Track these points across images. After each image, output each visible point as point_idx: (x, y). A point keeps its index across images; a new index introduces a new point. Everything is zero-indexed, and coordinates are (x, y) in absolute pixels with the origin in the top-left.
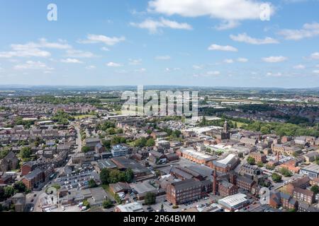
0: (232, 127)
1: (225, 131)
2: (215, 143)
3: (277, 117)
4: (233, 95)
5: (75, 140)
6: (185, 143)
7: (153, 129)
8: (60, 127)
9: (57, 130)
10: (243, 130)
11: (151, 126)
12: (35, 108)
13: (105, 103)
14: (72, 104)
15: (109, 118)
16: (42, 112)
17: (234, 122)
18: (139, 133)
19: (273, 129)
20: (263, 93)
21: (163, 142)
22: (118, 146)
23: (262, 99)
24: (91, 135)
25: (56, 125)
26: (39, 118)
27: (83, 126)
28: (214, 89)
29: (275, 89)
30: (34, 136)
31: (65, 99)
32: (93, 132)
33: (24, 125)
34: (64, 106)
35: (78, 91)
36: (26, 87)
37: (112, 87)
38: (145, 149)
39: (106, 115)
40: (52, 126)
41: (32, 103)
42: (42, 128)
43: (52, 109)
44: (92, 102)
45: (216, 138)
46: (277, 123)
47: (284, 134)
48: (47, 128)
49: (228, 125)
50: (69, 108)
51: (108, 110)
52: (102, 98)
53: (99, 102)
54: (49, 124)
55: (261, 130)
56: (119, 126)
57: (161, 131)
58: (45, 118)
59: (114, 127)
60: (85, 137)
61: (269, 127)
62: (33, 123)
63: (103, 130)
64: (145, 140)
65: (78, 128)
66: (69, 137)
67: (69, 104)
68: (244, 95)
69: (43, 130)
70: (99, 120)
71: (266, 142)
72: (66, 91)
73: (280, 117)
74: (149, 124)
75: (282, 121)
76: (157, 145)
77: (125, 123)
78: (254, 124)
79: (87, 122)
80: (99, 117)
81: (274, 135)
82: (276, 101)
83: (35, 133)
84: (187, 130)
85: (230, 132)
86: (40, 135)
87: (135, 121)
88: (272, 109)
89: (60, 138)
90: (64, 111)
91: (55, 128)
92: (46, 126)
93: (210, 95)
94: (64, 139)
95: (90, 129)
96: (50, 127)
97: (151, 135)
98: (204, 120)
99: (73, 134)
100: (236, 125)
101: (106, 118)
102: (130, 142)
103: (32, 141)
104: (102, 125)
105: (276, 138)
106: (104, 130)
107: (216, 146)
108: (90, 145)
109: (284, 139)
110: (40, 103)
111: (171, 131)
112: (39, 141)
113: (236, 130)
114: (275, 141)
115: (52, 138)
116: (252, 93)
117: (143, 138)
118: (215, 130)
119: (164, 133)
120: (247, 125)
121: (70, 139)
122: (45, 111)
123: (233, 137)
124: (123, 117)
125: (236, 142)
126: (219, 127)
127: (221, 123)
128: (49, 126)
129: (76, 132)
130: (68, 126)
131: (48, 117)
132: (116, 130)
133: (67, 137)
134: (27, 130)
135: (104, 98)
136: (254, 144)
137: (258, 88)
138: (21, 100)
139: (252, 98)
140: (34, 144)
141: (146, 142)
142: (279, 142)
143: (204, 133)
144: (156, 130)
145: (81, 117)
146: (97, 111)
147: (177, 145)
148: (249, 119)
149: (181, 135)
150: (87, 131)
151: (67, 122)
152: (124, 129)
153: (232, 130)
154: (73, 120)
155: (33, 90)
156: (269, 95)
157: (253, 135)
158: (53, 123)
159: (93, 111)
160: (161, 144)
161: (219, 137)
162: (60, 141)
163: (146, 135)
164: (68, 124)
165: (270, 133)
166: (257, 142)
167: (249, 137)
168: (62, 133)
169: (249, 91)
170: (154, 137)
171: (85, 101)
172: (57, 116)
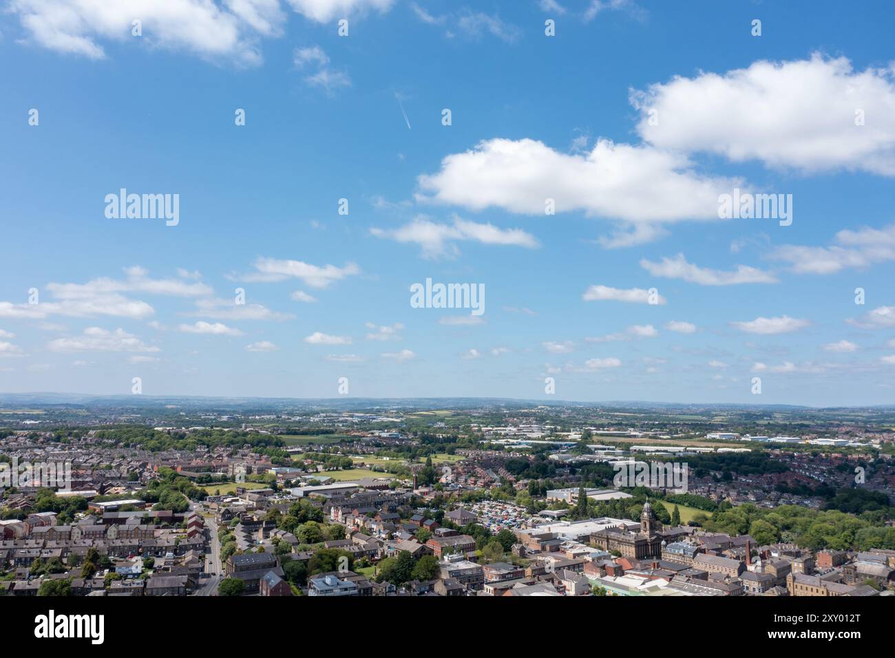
0: (667, 522)
1: (645, 534)
2: (619, 571)
3: (795, 492)
4: (662, 426)
5: (202, 558)
6: (528, 571)
7: (433, 528)
8: (162, 519)
9: (151, 526)
10: (700, 532)
11: (426, 517)
12: (95, 461)
13: (295, 450)
14: (202, 450)
15: (306, 494)
16: (114, 473)
17: (670, 508)
18: (392, 538)
19: (787, 527)
20: (748, 420)
21: (462, 566)
22: (328, 580)
23: (748, 438)
24: (252, 542)
25: (150, 511)
26: (102, 490)
27: (228, 515)
28: (609, 410)
29: (781, 409)
30: (83, 546)
31: (182, 436)
32: (259, 536)
33: (58, 510)
34: (178, 455)
35: (221, 413)
36: (76, 401)
37: (321, 402)
38: (409, 588)
39: (297, 485)
40: (141, 514)
41: (87, 446)
42: (108, 522)
43: (144, 465)
44: (260, 444)
45: (619, 555)
46: (799, 508)
47: (822, 544)
48: (123, 521)
49: (654, 516)
50: (194, 463)
51: (305, 469)
52: (290, 432)
53: (280, 444)
54: (129, 508)
55: (753, 530)
56: (335, 516)
57: (458, 532)
58: (121, 490)
59: (319, 519)
60: (232, 551)
61: (774, 523)
62: (83, 505)
63: (286, 528)
64: (408, 560)
65: (212, 523)
66: (185, 549)
67: (193, 450)
68: (695, 426)
69: (113, 530)
70: (275, 499)
71: (772, 570)
72: (188, 413)
73: (804, 491)
74: (421, 510)
75: (813, 504)
76: (445, 576)
77: (354, 507)
78: (729, 513)
79: (242, 503)
80: (276, 489)
81: (792, 548)
82: (789, 445)
83: (86, 535)
84: (536, 531)
85: (660, 538)
86: (100, 543)
87: (381, 503)
88: (781, 468)
89: (158, 552)
90: (179, 470)
91: (146, 520)
92: (121, 515)
93: (598, 427)
94: (169, 554)
95: (250, 526)
96: (133, 518)
97: (429, 544)
98: (583, 499)
99: (198, 539)
100: (677, 515)
101: (298, 492)
102: (366, 565)
103: (76, 560)
104: (285, 516)
105: (797, 555)
106: (290, 528)
107: (620, 580)
108: (245, 577)
109: (824, 560)
110: (111, 446)
111: (487, 533)
112: (96, 561)
113: (678, 530)
114: (797, 566)
115: (136, 551)
116: (717, 420)
117: (405, 555)
118: (615, 529)
119: (466, 540)
120: (709, 515)
121: (189, 556)
122: (124, 469)
123: (671, 554)
124: (348, 492)
125: (681, 569)
126: (629, 523)
127: (633, 510)
128: (131, 516)
129: (206, 534)
130: (187, 515)
131: (129, 487)
132: (325, 529)
133: (179, 550)
134: (65, 528)
135: (295, 433)
136: (734, 574)
137: (733, 407)
138: (58, 439)
139: (717, 435)
140: (79, 570)
141: (411, 566)
142: (810, 570)
143: (584, 539)
144: (443, 530)
145: (224, 489)
146: (272, 471)
147: (504, 577)
148: (714, 497)
149: (516, 548)
150: (239, 533)
151: (182, 504)
152: (350, 527)
153: (667, 530)
154: (202, 496)
155: (96, 409)
156: (768, 426)
157: (731, 546)
158: (141, 507)
159: (262, 471)
160: (456, 574)
161: (630, 551)
162: (159, 562)
163: (412, 546)
164: (186, 509)
165: (780, 540)
166: (742, 569)
167: (719, 552)
168: (166, 537)
169: (708, 413)
170: (437, 551)
171: (237, 443)
172: (157, 484)
